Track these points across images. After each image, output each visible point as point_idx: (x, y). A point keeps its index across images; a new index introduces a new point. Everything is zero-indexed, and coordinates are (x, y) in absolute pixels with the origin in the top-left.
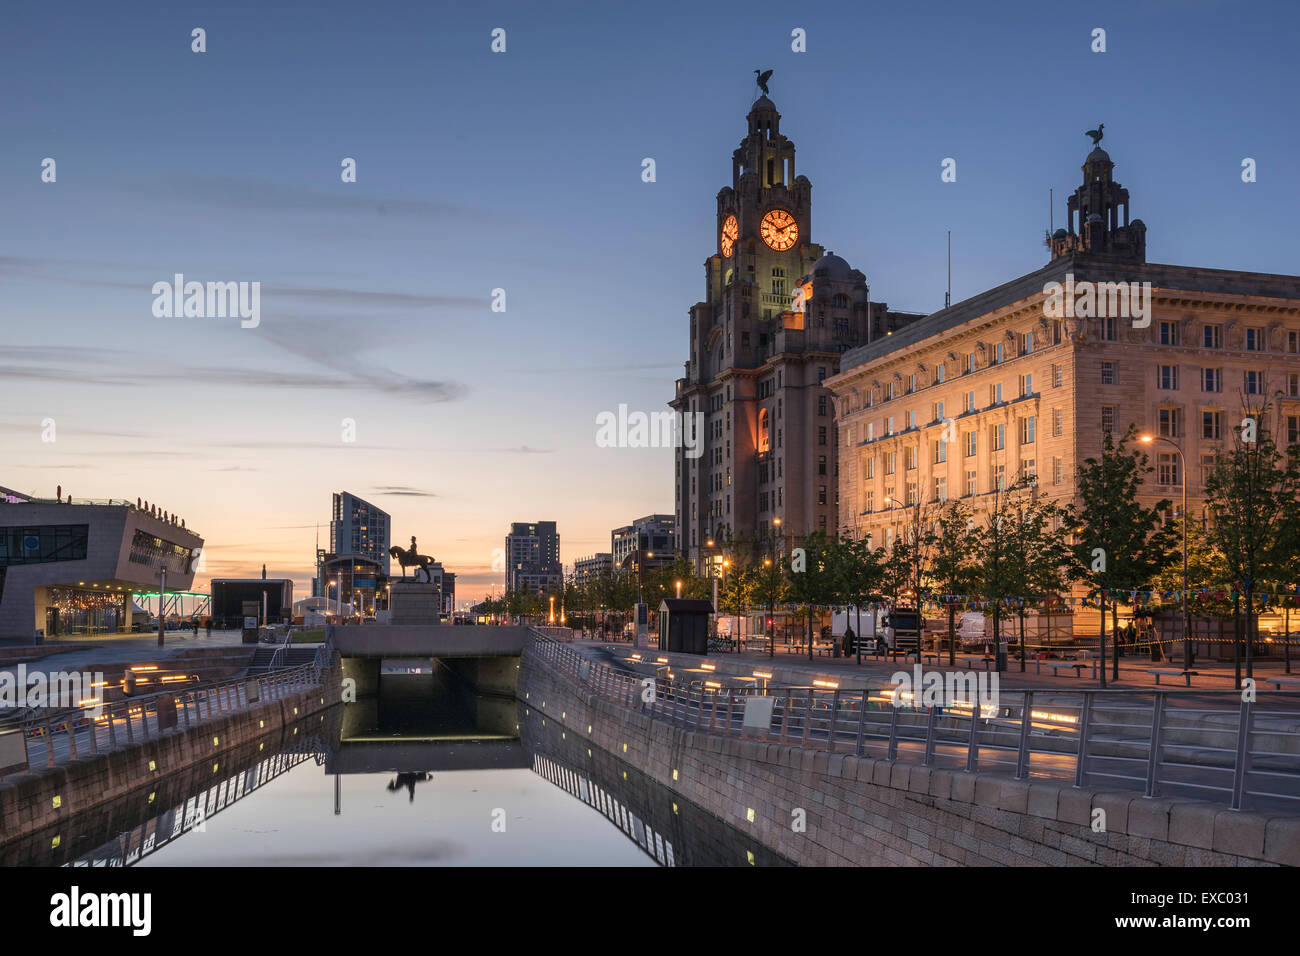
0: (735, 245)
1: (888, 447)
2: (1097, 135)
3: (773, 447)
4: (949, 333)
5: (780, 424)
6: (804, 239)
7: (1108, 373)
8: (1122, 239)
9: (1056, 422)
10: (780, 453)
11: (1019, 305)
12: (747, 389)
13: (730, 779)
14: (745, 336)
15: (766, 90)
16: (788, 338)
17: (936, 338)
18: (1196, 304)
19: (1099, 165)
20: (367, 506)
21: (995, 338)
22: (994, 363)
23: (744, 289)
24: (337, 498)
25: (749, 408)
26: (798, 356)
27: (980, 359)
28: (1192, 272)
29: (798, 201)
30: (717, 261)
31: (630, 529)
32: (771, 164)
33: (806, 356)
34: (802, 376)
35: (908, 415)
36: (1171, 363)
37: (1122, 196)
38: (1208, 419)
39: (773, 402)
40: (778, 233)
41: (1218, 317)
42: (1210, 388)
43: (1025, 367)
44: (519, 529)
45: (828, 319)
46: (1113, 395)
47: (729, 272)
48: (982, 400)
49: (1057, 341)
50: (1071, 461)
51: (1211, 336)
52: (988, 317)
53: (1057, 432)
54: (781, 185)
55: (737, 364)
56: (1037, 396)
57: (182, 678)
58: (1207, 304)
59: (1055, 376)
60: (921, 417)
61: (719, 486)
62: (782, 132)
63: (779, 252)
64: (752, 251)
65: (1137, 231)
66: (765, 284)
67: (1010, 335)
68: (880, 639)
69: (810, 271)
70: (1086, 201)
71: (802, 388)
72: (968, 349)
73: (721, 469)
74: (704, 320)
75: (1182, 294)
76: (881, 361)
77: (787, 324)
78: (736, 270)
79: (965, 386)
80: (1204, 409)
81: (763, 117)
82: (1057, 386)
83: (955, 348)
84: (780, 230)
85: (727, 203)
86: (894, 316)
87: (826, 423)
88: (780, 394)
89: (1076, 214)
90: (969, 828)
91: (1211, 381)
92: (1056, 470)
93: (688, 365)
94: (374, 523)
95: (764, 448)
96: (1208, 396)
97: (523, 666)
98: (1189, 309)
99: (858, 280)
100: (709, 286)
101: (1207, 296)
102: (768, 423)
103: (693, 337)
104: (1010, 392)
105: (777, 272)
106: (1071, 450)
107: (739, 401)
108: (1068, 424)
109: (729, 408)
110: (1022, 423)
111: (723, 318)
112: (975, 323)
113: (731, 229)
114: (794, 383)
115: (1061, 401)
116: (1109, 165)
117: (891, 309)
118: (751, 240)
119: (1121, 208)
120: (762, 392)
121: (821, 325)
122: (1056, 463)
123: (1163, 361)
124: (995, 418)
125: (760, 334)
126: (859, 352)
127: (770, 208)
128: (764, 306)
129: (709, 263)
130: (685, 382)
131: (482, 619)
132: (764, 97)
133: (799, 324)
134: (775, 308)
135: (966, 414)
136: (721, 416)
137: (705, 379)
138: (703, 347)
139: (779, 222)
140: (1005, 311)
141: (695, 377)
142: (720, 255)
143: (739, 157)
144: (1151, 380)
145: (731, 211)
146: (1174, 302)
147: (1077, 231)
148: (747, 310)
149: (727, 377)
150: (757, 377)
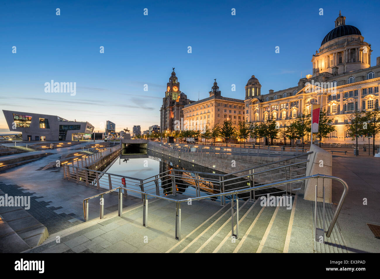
0: (169, 90)
1: (190, 118)
2: (215, 80)
3: (174, 117)
4: (199, 104)
5: (175, 114)
6: (179, 90)
7: (219, 110)
8: (218, 93)
9: (212, 116)
10: (175, 118)
11: (208, 101)
12: (171, 109)
13: (190, 157)
14: (171, 102)
15: (174, 70)
16: (177, 103)
17: (197, 104)
18: (229, 102)
19: (215, 83)
20: (112, 123)
21: (205, 105)
22: (205, 108)
23: (171, 96)
24: (107, 121)
25: (171, 112)
26: (178, 105)
27: (203, 107)
28: (228, 98)
29: (178, 85)
30: (167, 92)
31: (152, 127)
32: (174, 80)
33: (179, 105)
34: (178, 108)
35: (193, 114)
36: (226, 109)
37: (218, 88)
38: (230, 116)
39: (174, 111)
40: (175, 89)
41: (231, 104)
42: (230, 112)
43: (209, 109)
44: (135, 126)
45: (182, 101)
46: (219, 113)
47: (169, 94)
48: (203, 112)
49: (213, 106)
50: (214, 120)
51: (230, 106)
52: (204, 102)
53: (212, 117)
54: (176, 83)
55: (170, 106)
56: (210, 112)
57: (102, 146)
58: (230, 102)
59: (212, 110)
60: (195, 114)
61: (167, 122)
62: (176, 76)
63: (175, 92)
64: (172, 91)
65: (220, 92)
66: (173, 96)
67: (207, 105)
68: (193, 142)
69: (179, 94)
70: (214, 88)
71: (178, 109)
72: (201, 106)
73: (167, 119)
74: (165, 100)
75: (227, 101)
76: (190, 107)
77: (176, 101)
78: (170, 94)
79: (201, 111)
80: (229, 115)
81: (173, 74)
82: (212, 111)
83: (200, 106)
84: (176, 89)
85: (168, 85)
86: (190, 101)
87: (182, 114)
88: (175, 110)
89: (213, 89)
90: (227, 160)
91: (230, 111)
92: (212, 121)
93: (162, 105)
94: (113, 125)
95: (173, 117)
96: (230, 113)
97: (147, 145)
98: (228, 103)
99: (186, 96)
100: (166, 95)
101: (230, 101)
102: (174, 114)
103: (163, 102)
104: (206, 112)
105: (175, 94)
106: (214, 119)
107: (170, 111)
108: (214, 116)
109: (168, 111)
110: (208, 115)
111: (168, 100)
112: (202, 103)
113: (169, 88)
114: (177, 109)
115: (213, 113)
116: (217, 84)
117: (190, 100)
118: (171, 90)
119: (218, 89)
120: (173, 110)
121: (181, 101)
122: (212, 120)
123: (225, 109)
124: (205, 115)
125: (173, 102)
126: (186, 105)
127: (174, 86)
128: (173, 98)
129: (166, 92)
130: (162, 108)
131: (132, 139)
132: (173, 71)
133: (178, 101)
134: (175, 99)
135: (201, 114)
136: (167, 112)
137: (165, 108)
138: (165, 103)
139: (175, 88)
140: (206, 102)
141: (163, 107)
142: (167, 91)
143: (170, 79)
144: (224, 111)
145: (169, 86)
146: (226, 102)
147: (213, 91)
148: (171, 99)
149: (168, 108)
150: (172, 108)
